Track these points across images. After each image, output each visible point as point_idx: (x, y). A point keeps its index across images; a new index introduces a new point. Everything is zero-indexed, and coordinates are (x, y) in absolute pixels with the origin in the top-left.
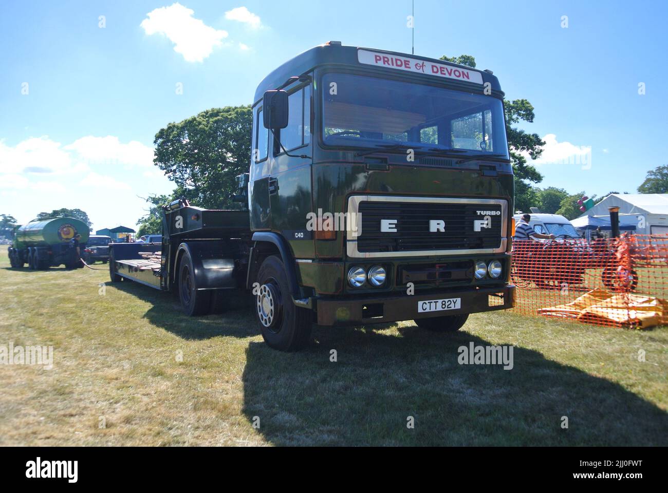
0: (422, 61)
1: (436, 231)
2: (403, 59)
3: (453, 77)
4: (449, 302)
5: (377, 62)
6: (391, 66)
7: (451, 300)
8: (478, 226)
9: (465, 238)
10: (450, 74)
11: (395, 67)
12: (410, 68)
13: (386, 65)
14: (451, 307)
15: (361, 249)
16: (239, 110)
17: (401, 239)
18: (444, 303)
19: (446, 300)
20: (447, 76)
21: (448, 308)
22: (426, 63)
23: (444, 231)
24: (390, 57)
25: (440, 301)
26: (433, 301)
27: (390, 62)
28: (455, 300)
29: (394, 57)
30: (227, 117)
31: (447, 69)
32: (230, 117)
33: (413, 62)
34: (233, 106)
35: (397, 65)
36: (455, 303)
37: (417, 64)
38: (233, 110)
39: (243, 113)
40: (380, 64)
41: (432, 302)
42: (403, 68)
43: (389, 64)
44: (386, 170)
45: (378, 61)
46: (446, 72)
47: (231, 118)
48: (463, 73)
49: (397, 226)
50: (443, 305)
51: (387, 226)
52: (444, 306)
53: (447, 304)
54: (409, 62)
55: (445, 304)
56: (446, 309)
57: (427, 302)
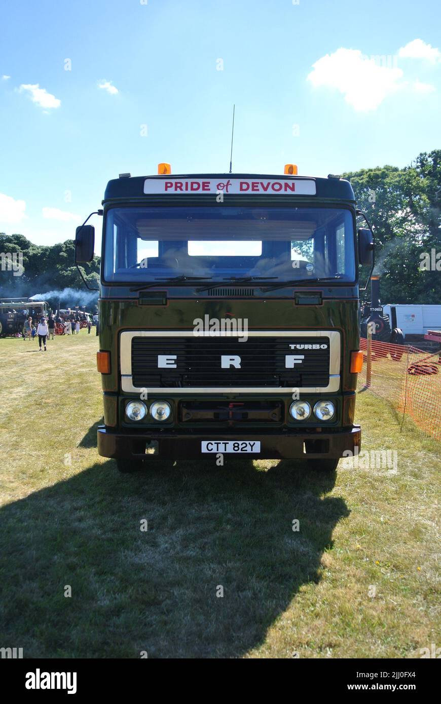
0: (227, 180)
1: (229, 367)
2: (200, 181)
3: (270, 191)
4: (244, 445)
5: (166, 190)
6: (184, 192)
7: (247, 442)
8: (290, 361)
9: (275, 374)
10: (265, 189)
11: (190, 192)
12: (209, 190)
13: (179, 192)
14: (246, 450)
15: (136, 384)
16: (372, 173)
17: (186, 375)
18: (236, 445)
19: (240, 443)
20: (262, 191)
21: (242, 450)
22: (232, 181)
23: (240, 367)
24: (183, 181)
25: (231, 443)
26: (222, 442)
27: (184, 187)
28: (252, 443)
29: (190, 181)
30: (358, 182)
31: (262, 184)
32: (360, 182)
33: (213, 183)
34: (366, 169)
35: (192, 189)
36: (252, 446)
37: (219, 184)
38: (367, 173)
39: (377, 176)
40: (171, 191)
41: (220, 443)
42: (200, 191)
43: (181, 190)
44: (163, 305)
45: (168, 188)
46: (260, 187)
47: (362, 183)
48: (286, 185)
49: (176, 362)
50: (235, 447)
51: (164, 361)
52: (236, 449)
53: (240, 447)
54: (209, 183)
55: (238, 447)
56: (239, 451)
57: (213, 442)
